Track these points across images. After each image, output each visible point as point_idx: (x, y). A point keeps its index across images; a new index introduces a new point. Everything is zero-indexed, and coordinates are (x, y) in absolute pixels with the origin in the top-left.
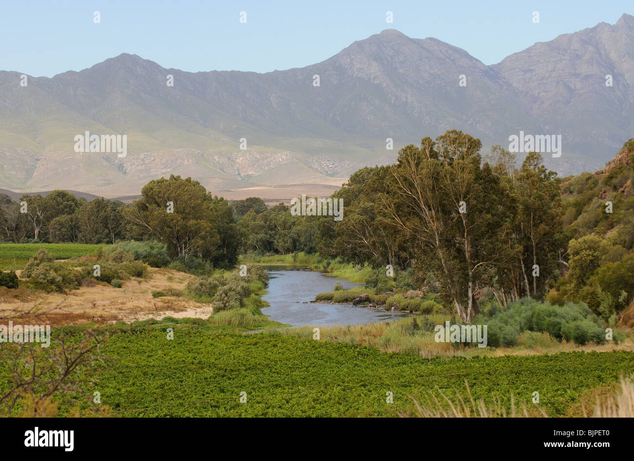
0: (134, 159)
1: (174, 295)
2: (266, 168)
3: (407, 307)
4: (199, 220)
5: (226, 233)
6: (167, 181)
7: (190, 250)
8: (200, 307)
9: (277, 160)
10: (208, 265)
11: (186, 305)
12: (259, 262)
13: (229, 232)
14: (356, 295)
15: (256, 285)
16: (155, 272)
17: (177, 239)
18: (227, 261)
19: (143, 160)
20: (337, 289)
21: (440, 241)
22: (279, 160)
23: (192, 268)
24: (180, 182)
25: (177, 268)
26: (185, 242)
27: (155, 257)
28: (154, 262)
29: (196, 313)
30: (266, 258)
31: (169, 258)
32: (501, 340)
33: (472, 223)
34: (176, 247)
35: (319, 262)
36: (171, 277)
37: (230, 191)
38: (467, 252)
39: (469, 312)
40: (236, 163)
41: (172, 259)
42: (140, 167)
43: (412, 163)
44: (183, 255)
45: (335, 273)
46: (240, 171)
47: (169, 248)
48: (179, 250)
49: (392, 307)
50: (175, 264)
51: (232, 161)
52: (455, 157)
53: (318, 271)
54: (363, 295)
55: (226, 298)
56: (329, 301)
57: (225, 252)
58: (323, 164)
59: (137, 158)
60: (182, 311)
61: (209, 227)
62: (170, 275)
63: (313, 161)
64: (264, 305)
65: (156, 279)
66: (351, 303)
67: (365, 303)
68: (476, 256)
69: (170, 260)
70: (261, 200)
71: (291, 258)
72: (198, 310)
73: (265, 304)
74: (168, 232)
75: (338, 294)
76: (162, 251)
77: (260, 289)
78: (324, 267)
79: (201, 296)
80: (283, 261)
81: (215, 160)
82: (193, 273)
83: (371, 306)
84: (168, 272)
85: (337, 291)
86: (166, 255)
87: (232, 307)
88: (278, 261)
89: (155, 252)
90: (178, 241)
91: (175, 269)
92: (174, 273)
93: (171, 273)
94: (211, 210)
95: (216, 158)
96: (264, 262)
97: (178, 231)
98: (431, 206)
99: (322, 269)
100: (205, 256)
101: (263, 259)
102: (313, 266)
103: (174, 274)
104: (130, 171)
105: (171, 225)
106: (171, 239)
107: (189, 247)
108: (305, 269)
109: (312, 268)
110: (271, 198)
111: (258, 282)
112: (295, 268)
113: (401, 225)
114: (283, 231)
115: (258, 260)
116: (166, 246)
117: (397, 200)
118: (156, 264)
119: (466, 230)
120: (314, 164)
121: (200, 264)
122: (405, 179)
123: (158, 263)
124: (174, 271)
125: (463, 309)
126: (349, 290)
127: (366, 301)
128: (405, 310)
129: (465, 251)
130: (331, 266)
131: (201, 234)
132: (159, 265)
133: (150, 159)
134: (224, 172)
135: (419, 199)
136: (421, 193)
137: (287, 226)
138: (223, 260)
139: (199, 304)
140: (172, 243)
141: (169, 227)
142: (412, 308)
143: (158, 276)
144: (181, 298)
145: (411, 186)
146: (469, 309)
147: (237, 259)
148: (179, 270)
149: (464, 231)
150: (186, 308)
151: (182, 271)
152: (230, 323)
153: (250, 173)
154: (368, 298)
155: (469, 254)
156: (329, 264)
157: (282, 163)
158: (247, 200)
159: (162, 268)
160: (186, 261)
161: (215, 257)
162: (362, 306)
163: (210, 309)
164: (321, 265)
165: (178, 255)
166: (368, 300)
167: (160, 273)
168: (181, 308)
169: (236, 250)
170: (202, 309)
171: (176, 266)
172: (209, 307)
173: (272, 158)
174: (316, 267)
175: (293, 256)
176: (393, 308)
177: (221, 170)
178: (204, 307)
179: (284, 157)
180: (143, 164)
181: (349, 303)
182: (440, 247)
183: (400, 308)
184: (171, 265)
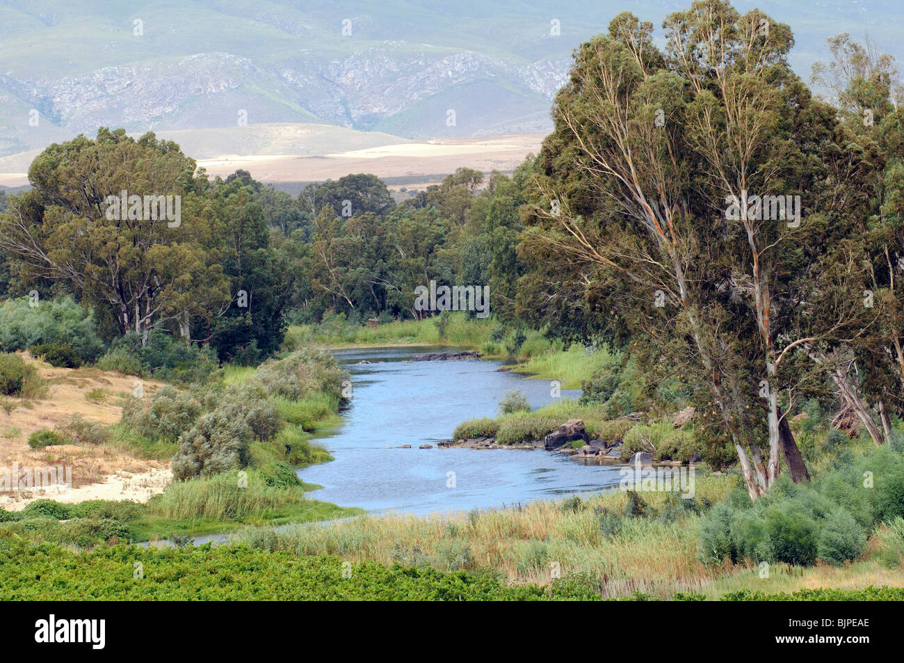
0: (78, 83)
1: (84, 440)
2: (415, 97)
3: (676, 451)
4: (175, 244)
5: (250, 273)
6: (91, 144)
7: (154, 318)
8: (141, 470)
9: (443, 75)
10: (206, 355)
11: (106, 466)
12: (351, 341)
13: (256, 269)
14: (551, 423)
15: (312, 404)
16: (59, 381)
17: (121, 291)
18: (254, 343)
19: (102, 86)
20: (508, 409)
21: (689, 286)
22: (447, 74)
23: (160, 365)
24: (125, 146)
25: (120, 367)
26: (139, 300)
27: (65, 340)
28: (60, 353)
29: (126, 486)
30: (371, 331)
31: (99, 343)
32: (821, 547)
33: (770, 238)
34: (117, 312)
35: (498, 336)
36: (100, 391)
37: (323, 158)
38: (760, 314)
39: (772, 469)
40: (338, 85)
41: (108, 342)
42: (95, 104)
43: (610, 86)
44: (138, 332)
45: (532, 365)
46: (350, 106)
47: (100, 316)
48: (126, 320)
49: (636, 452)
50: (115, 356)
51: (328, 80)
52: (720, 68)
53: (493, 360)
54: (570, 424)
55: (206, 446)
56: (488, 442)
57: (249, 322)
58: (558, 82)
59: (88, 83)
60: (91, 481)
61: (201, 259)
62: (99, 386)
63: (532, 75)
64: (314, 457)
65: (56, 399)
66: (541, 445)
67: (575, 443)
68: (784, 322)
69: (102, 346)
70: (377, 180)
71: (434, 328)
72: (137, 478)
73: (319, 454)
74: (95, 276)
75: (507, 423)
76: (81, 323)
77: (322, 415)
78: (508, 349)
79: (154, 439)
80: (414, 336)
81: (285, 80)
82: (164, 378)
83: (585, 452)
84: (95, 378)
85: (509, 414)
86: (92, 335)
87: (217, 469)
88: (402, 336)
89: (63, 328)
90: (122, 297)
91: (115, 369)
92: (109, 379)
93: (103, 381)
94: (210, 216)
95: (288, 74)
96: (365, 340)
97: (122, 272)
98: (663, 196)
99: (505, 354)
100: (198, 333)
101: (362, 332)
102: (481, 348)
103: (109, 383)
104: (72, 114)
105: (103, 255)
106: (104, 292)
107: (151, 311)
108: (462, 355)
109: (481, 353)
110: (427, 173)
111: (320, 395)
112: (440, 354)
113: (589, 250)
114: (412, 261)
115: (350, 335)
116: (91, 311)
117: (577, 184)
118: (66, 359)
119: (756, 257)
120: (534, 81)
121: (183, 353)
122: (595, 129)
123: (71, 355)
124: (112, 377)
125: (756, 461)
126: (537, 412)
127: (576, 438)
128: (669, 458)
129: (756, 313)
130: (526, 346)
131: (182, 277)
132: (75, 361)
133: (119, 83)
134: (308, 109)
135: (631, 181)
136: (635, 163)
137: (423, 244)
138: (244, 342)
139: (141, 463)
140: (107, 302)
141: (100, 262)
142: (689, 452)
143: (64, 390)
144: (100, 449)
145: (610, 146)
146: (771, 461)
147: (280, 337)
148: (125, 372)
149: (751, 260)
150: (104, 473)
151: (133, 375)
152: (201, 509)
153: (376, 110)
154: (583, 431)
155: (766, 318)
156: (520, 340)
157: (455, 82)
158: (343, 181)
159: (81, 369)
160: (144, 347)
161: (223, 334)
162: (568, 450)
163: (163, 474)
164: (502, 346)
165: (123, 333)
166: (582, 434)
167: (73, 382)
168: (89, 475)
169: (277, 315)
170: (146, 476)
171: (117, 362)
172: (167, 468)
173: (429, 69)
174: (490, 350)
175: (437, 324)
176: (638, 455)
177: (301, 104)
178: (154, 470)
179: (458, 67)
180: (102, 96)
181: (535, 443)
182: (689, 301)
183: (659, 453)
184: (103, 360)
